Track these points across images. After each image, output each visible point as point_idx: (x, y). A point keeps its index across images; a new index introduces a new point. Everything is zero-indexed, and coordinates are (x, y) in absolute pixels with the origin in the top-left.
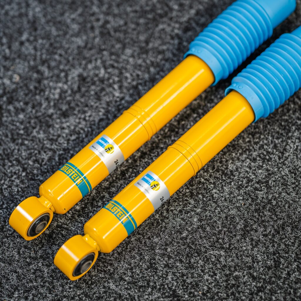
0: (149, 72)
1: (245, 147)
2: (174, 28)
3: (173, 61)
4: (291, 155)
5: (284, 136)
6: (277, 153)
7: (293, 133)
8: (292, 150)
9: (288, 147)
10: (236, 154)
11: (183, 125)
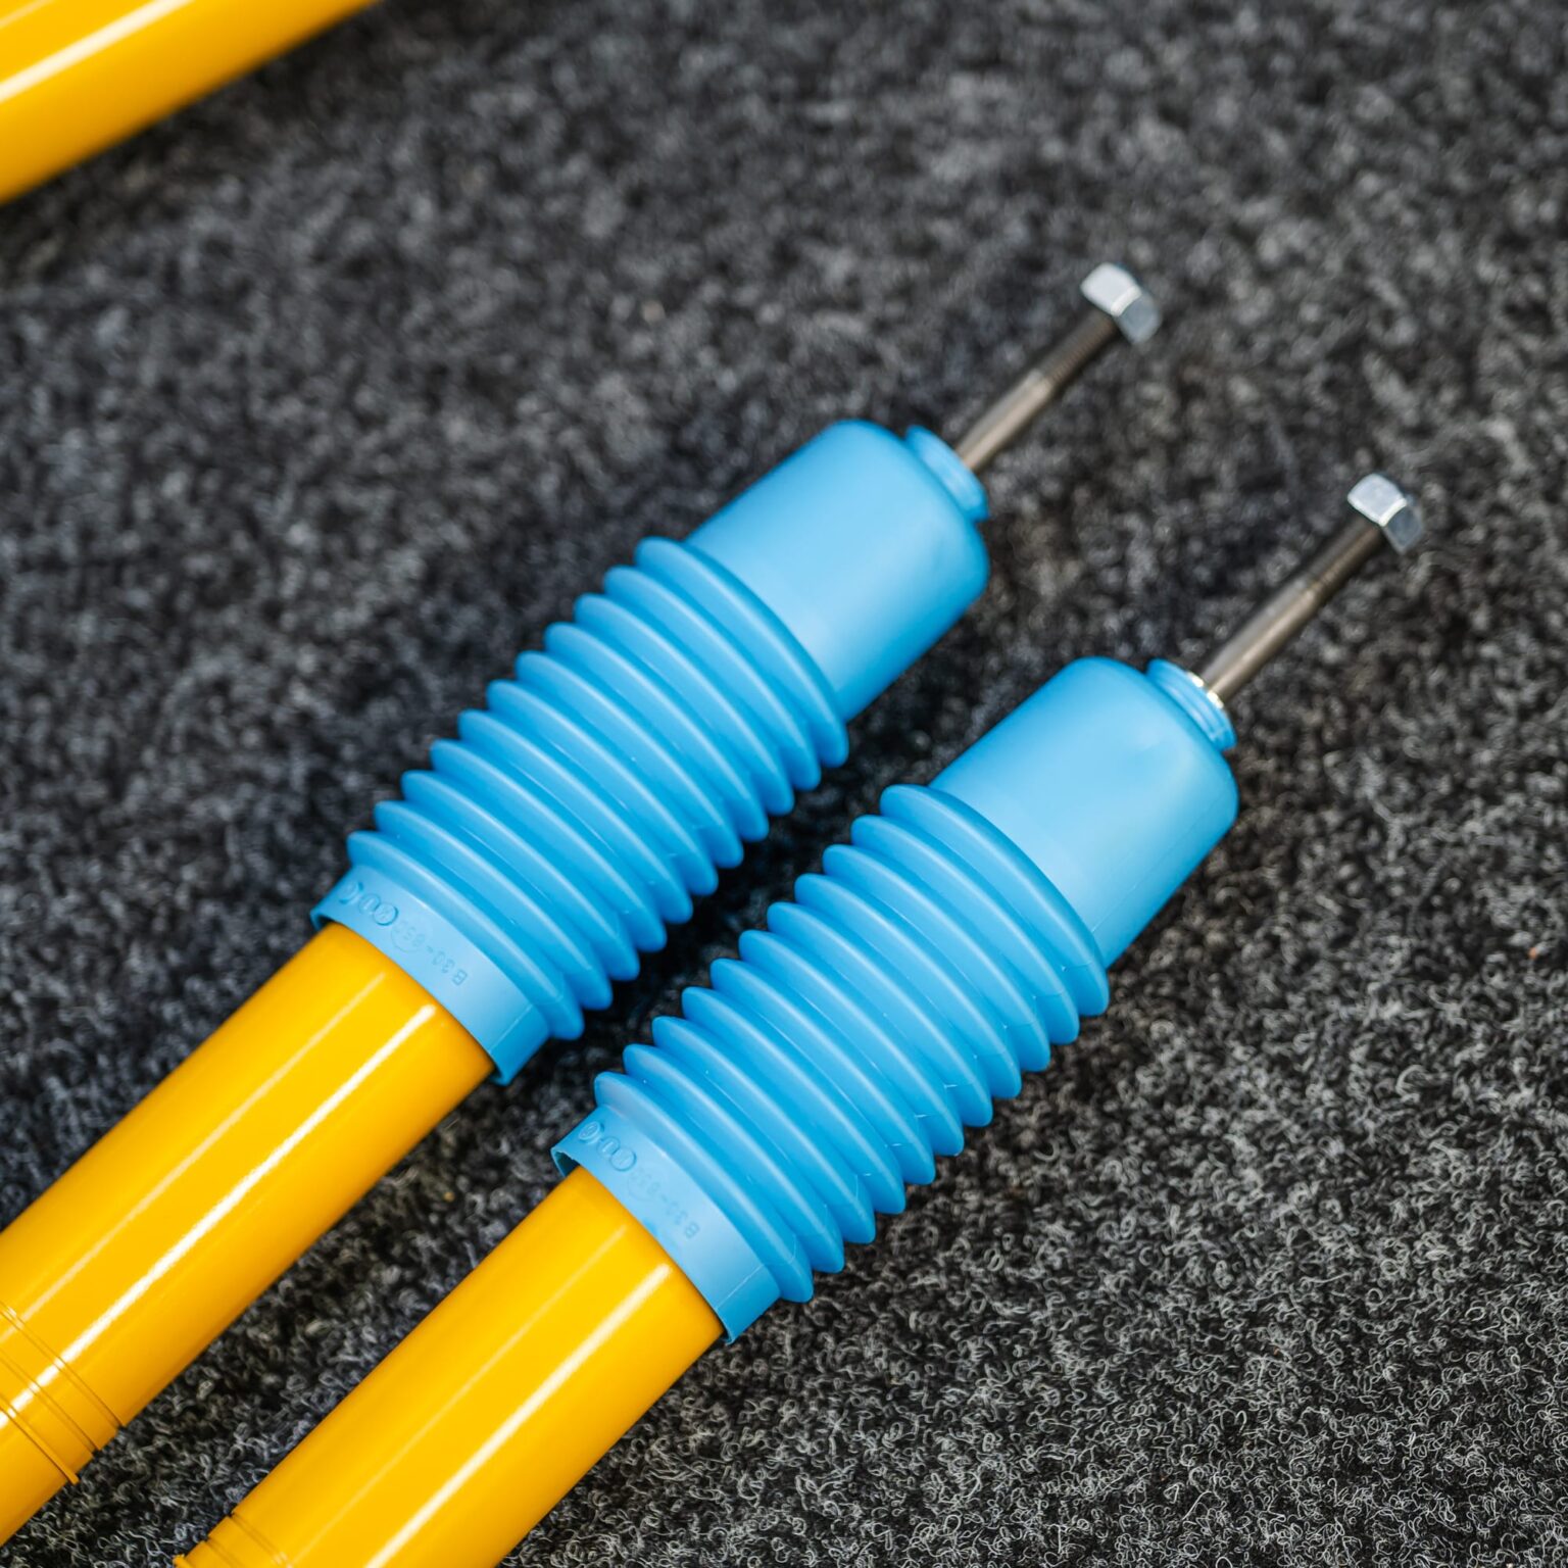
0: (117, 977)
1: (682, 1488)
2: (289, 674)
3: (274, 899)
4: (953, 1536)
5: (916, 1407)
6: (869, 1525)
7: (969, 1386)
8: (955, 1502)
9: (934, 1484)
10: (626, 1539)
11: (314, 1341)
